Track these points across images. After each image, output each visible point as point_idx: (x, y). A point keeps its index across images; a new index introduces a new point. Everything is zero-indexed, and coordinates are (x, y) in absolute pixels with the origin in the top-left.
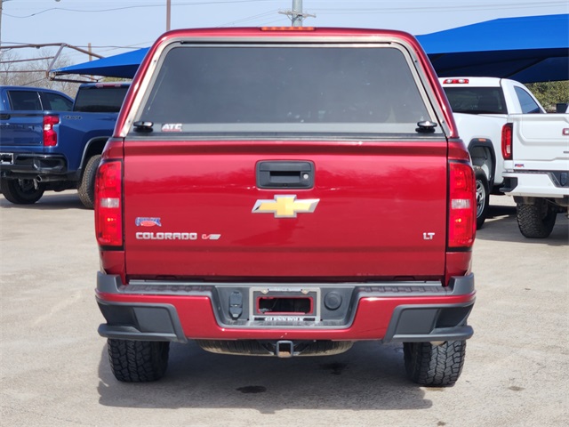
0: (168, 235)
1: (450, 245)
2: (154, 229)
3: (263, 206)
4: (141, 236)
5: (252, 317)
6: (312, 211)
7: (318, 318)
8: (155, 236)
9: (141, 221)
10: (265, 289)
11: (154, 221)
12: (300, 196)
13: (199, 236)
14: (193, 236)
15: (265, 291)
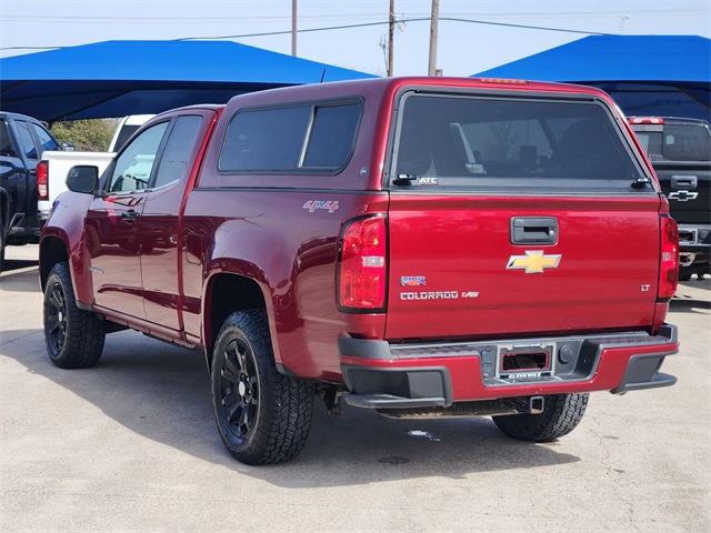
0: (431, 295)
1: (660, 296)
2: (417, 289)
3: (516, 262)
4: (405, 296)
5: (498, 375)
6: (556, 266)
7: (552, 372)
8: (419, 296)
9: (405, 280)
10: (509, 346)
11: (418, 280)
12: (548, 252)
13: (460, 295)
14: (453, 295)
15: (510, 348)
